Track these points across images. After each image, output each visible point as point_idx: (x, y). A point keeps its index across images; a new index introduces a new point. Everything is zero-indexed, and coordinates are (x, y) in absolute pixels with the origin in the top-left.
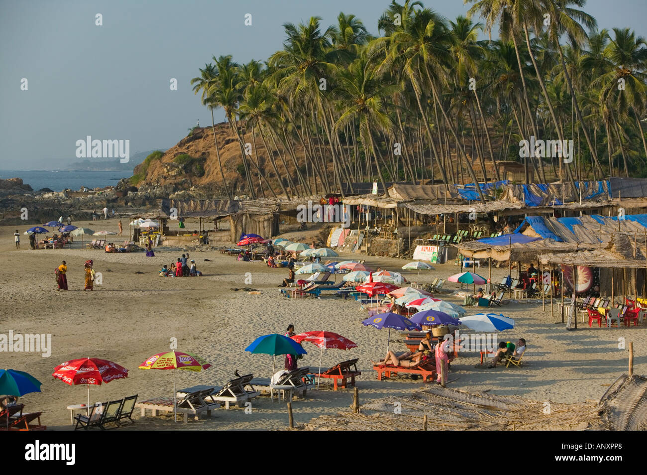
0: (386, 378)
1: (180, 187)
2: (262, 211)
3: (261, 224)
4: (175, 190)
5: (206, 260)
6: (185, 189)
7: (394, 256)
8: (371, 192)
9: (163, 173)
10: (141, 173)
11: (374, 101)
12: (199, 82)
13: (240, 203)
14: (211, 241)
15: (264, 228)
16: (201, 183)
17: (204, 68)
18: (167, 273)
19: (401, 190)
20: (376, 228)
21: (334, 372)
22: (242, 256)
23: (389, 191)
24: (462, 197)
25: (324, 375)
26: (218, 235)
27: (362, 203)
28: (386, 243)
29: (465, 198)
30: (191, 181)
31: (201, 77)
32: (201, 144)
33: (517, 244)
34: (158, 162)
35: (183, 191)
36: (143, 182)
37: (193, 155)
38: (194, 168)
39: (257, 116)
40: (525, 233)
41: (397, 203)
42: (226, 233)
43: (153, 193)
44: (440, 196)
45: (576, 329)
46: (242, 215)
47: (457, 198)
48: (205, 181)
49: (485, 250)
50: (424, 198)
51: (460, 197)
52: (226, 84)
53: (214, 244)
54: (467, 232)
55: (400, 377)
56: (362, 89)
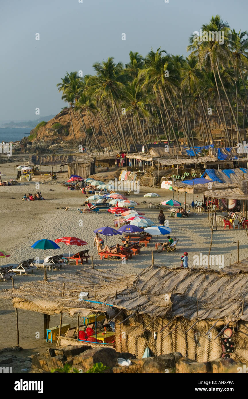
0: (105, 258)
1: (55, 142)
2: (85, 161)
3: (84, 169)
4: (53, 143)
5: (51, 190)
6: (58, 143)
7: (151, 186)
8: (141, 151)
9: (46, 134)
10: (34, 134)
11: (141, 103)
12: (61, 86)
13: (74, 157)
14: (58, 178)
15: (86, 171)
16: (67, 139)
17: (64, 78)
18: (26, 198)
19: (156, 151)
20: (144, 171)
21: (76, 256)
22: (70, 188)
23: (150, 151)
24: (188, 155)
25: (72, 258)
26: (61, 175)
27: (135, 158)
28: (147, 179)
29: (189, 155)
30: (61, 138)
31: (62, 83)
32: (67, 117)
33: (199, 184)
34: (44, 127)
35: (57, 144)
36: (35, 139)
37: (63, 124)
38: (63, 131)
39: (85, 108)
40: (206, 178)
41: (152, 158)
42: (66, 174)
43: (41, 145)
44: (176, 155)
45: (216, 230)
46: (74, 164)
47: (185, 155)
48: (69, 138)
49: (182, 188)
50: (167, 155)
51: (186, 154)
52: (74, 87)
53: (59, 180)
54: (189, 173)
55: (112, 258)
56: (135, 97)
